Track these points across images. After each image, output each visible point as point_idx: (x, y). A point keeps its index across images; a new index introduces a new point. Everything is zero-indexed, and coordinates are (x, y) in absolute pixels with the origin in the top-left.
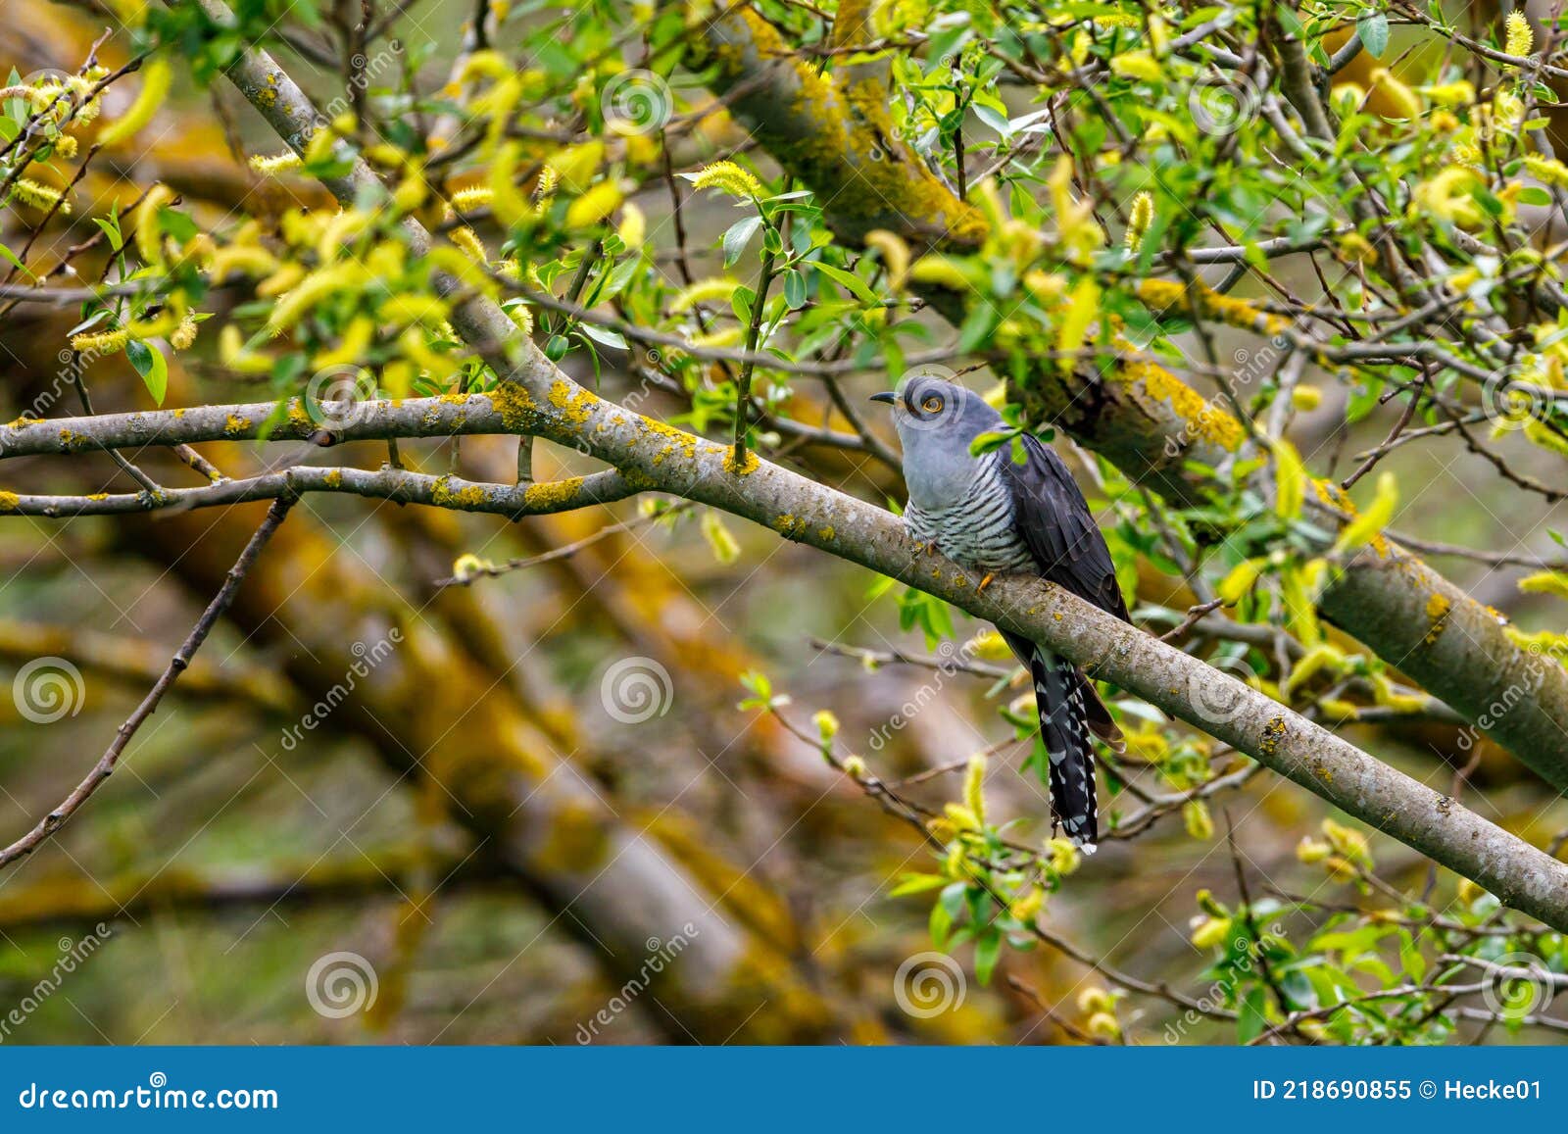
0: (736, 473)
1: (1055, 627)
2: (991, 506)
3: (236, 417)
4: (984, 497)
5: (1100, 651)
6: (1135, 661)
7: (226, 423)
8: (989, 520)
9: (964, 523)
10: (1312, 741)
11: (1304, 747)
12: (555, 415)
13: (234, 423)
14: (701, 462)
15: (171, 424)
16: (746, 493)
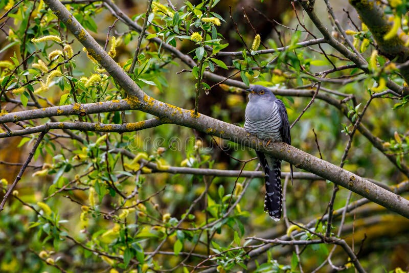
0: (195, 117)
1: (289, 155)
2: (276, 120)
3: (59, 109)
4: (275, 118)
5: (302, 160)
6: (312, 163)
7: (57, 111)
8: (275, 124)
9: (267, 125)
10: (362, 182)
11: (361, 184)
12: (145, 104)
13: (59, 111)
14: (185, 115)
15: (43, 112)
16: (198, 123)
